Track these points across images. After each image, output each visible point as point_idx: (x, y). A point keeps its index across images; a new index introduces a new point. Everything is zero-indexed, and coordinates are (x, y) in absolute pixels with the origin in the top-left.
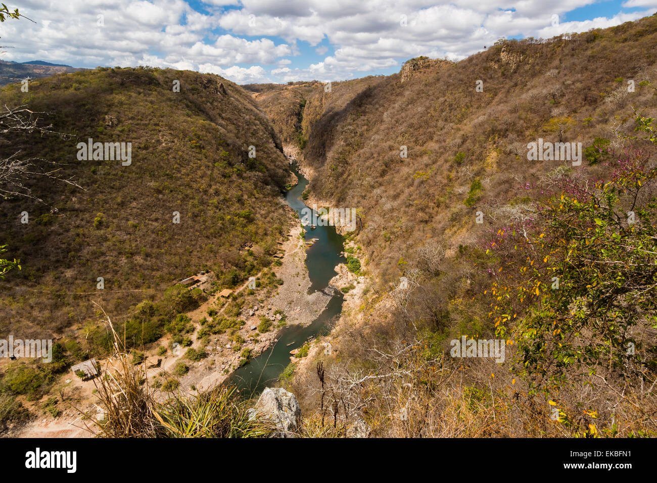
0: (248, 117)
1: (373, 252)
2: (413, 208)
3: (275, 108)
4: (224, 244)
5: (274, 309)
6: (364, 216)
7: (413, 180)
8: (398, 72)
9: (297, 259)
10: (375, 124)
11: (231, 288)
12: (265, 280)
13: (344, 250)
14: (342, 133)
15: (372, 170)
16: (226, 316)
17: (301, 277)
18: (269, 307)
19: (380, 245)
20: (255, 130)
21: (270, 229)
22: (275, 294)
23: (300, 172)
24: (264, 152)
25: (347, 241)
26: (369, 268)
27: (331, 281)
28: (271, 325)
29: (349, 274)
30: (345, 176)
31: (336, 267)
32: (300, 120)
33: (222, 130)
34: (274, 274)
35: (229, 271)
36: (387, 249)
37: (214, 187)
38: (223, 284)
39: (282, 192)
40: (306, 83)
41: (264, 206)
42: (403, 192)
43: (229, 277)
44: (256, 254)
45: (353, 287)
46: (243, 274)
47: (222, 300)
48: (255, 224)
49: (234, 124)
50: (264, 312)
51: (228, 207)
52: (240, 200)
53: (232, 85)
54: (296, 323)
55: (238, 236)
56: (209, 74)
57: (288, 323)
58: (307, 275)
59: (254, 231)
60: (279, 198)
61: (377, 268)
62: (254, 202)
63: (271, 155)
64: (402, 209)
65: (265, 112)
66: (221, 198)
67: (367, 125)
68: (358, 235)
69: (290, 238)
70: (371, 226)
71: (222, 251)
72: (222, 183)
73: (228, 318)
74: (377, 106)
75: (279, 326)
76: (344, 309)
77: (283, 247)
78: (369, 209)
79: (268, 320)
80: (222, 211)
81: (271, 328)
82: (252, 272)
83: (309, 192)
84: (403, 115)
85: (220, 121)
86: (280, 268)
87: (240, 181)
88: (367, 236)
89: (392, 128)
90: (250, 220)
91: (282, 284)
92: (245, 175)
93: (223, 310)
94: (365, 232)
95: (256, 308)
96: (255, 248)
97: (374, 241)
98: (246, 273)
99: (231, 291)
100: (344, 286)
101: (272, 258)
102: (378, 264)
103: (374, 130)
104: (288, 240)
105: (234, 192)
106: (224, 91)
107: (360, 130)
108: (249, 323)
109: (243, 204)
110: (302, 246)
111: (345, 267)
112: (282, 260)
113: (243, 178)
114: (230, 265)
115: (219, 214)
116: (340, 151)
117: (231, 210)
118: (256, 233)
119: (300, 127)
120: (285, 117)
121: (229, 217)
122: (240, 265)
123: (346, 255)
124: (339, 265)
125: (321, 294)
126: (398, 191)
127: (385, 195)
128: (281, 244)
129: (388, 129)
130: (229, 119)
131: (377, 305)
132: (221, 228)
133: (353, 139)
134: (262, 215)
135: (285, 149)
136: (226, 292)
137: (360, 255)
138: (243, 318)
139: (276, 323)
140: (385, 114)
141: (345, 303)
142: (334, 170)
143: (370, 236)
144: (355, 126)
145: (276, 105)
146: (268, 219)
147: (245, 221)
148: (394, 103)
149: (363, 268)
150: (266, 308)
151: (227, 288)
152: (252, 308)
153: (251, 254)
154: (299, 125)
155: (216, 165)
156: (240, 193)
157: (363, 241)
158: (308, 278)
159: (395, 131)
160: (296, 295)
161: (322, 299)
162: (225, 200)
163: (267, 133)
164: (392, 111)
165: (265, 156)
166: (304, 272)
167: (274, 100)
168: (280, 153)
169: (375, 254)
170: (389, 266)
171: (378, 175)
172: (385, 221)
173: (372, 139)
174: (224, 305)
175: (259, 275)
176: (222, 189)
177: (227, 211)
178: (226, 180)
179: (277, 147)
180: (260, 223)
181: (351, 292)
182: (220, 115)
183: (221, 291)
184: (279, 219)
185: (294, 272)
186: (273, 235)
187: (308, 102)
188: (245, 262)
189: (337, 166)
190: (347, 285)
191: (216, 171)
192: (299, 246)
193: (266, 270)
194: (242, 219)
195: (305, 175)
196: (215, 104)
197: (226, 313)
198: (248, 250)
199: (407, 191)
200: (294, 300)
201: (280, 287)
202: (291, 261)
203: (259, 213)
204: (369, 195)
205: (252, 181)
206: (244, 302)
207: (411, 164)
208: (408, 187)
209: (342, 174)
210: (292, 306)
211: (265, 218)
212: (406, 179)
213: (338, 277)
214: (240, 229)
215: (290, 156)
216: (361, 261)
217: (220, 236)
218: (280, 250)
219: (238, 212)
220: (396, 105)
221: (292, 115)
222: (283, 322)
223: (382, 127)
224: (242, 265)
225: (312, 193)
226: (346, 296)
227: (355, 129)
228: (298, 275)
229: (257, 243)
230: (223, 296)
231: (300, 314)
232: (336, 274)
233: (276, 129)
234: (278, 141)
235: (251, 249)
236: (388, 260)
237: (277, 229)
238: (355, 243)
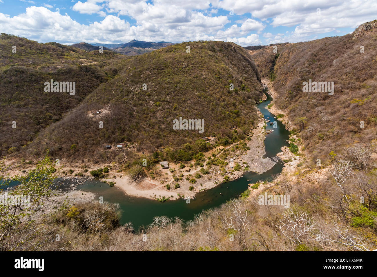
0: (245, 63)
1: (309, 144)
2: (346, 122)
3: (260, 59)
4: (224, 125)
5: (243, 161)
6: (306, 122)
7: (349, 104)
8: (351, 33)
9: (259, 139)
10: (325, 67)
11: (224, 146)
12: (241, 146)
13: (288, 139)
14: (300, 72)
15: (317, 95)
16: (220, 158)
17: (261, 148)
18: (241, 159)
19: (315, 141)
20: (247, 70)
21: (248, 121)
22: (245, 154)
23: (268, 94)
24: (251, 82)
25: (292, 135)
26: (304, 152)
27: (278, 155)
28: (240, 168)
29: (290, 153)
30: (297, 98)
31: (282, 148)
32: (274, 65)
33: (231, 70)
34: (246, 144)
35: (224, 138)
36: (319, 144)
37: (223, 97)
38: (220, 143)
39: (257, 103)
40: (281, 44)
41: (246, 109)
42: (339, 111)
43: (224, 141)
44: (239, 132)
45: (290, 161)
46: (230, 141)
47: (219, 150)
48: (240, 117)
49: (237, 67)
50: (238, 161)
51: (228, 108)
52: (234, 105)
53: (239, 47)
54: (254, 171)
55: (231, 122)
56: (229, 42)
57: (250, 170)
58: (264, 148)
59: (239, 121)
60: (255, 106)
61: (309, 154)
62: (241, 107)
63: (254, 84)
64: (336, 122)
65: (254, 61)
66: (226, 103)
67: (319, 68)
68: (299, 132)
69: (257, 127)
70: (310, 128)
71: (222, 128)
72: (227, 96)
73: (220, 159)
74: (329, 56)
75: (244, 170)
76: (283, 171)
77: (253, 132)
78: (311, 118)
79: (240, 166)
80: (225, 109)
81: (240, 170)
82: (235, 141)
83: (272, 105)
84: (350, 61)
85: (231, 65)
86: (250, 141)
87: (236, 95)
88: (306, 134)
89: (338, 70)
90: (238, 115)
91: (249, 150)
92: (239, 93)
93: (219, 155)
94: (305, 131)
95: (234, 158)
96: (238, 129)
97: (310, 138)
98: (232, 140)
99: (223, 147)
100: (285, 159)
101: (246, 136)
102: (311, 152)
103: (324, 71)
104: (256, 128)
105: (232, 101)
106: (235, 50)
107: (313, 71)
108: (230, 164)
109: (236, 107)
110: (263, 133)
111: (288, 149)
112: (251, 138)
113: (238, 94)
114: (225, 135)
115: (224, 110)
116: (296, 83)
117: (230, 109)
118: (240, 122)
119: (273, 69)
120: (265, 63)
121: (228, 112)
122: (230, 136)
123: (290, 142)
124: (284, 147)
125: (270, 160)
126: (335, 110)
127: (324, 111)
128: (252, 130)
129: (335, 70)
130: (235, 65)
131: (308, 175)
132: (223, 117)
133: (307, 76)
134: (244, 114)
135: (262, 81)
136: (221, 147)
137: (299, 144)
138: (227, 161)
139: (243, 168)
140: (335, 61)
141: (284, 168)
142: (290, 94)
143: (309, 134)
144: (310, 68)
145: (261, 57)
146: (247, 116)
147: (236, 115)
148: (344, 54)
149: (300, 152)
150: (239, 159)
151: (222, 146)
152: (232, 158)
153: (236, 132)
154: (272, 68)
155: (226, 87)
156: (235, 101)
157: (303, 136)
158: (264, 150)
159: (340, 72)
160: (256, 157)
161: (271, 162)
162: (227, 104)
163: (254, 72)
164: (341, 59)
165: (251, 84)
166: (262, 146)
167: (260, 54)
168: (258, 82)
169: (310, 145)
170: (319, 154)
171: (321, 99)
172: (321, 127)
173: (321, 76)
174: (219, 153)
175: (238, 143)
176: (227, 99)
177: (227, 109)
178: (229, 94)
179: (258, 79)
180: (243, 118)
181: (289, 163)
182: (231, 62)
183: (219, 146)
184: (253, 117)
185: (257, 145)
186: (248, 124)
187: (280, 55)
188: (232, 135)
189: (293, 92)
190: (288, 159)
191: (225, 89)
192: (262, 132)
193: (242, 141)
194: (234, 114)
195: (271, 95)
196: (230, 57)
197: (220, 157)
198: (235, 130)
199: (343, 111)
200: (255, 159)
201: (248, 151)
202: (256, 139)
203: (243, 112)
204: (312, 110)
205: (242, 96)
206: (229, 154)
207: (350, 94)
208: (344, 108)
209: (295, 96)
210: (253, 162)
211: (246, 115)
212: (344, 103)
213: (282, 153)
214: (232, 119)
215: (264, 85)
216: (299, 147)
217: (223, 121)
218: (251, 132)
219: (233, 110)
220: (345, 55)
221: (269, 62)
222: (247, 169)
223: (331, 69)
224: (231, 136)
225: (274, 105)
226: (285, 165)
227: (310, 70)
228: (259, 147)
229: (240, 127)
230: (220, 149)
231: (257, 167)
232: (282, 151)
233: (259, 70)
234: (259, 77)
235: (236, 129)
236: (319, 151)
237: (251, 122)
238: (297, 137)
